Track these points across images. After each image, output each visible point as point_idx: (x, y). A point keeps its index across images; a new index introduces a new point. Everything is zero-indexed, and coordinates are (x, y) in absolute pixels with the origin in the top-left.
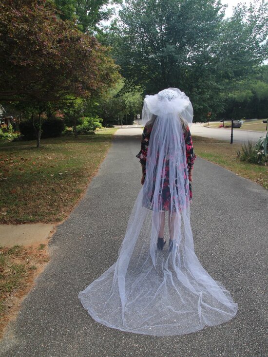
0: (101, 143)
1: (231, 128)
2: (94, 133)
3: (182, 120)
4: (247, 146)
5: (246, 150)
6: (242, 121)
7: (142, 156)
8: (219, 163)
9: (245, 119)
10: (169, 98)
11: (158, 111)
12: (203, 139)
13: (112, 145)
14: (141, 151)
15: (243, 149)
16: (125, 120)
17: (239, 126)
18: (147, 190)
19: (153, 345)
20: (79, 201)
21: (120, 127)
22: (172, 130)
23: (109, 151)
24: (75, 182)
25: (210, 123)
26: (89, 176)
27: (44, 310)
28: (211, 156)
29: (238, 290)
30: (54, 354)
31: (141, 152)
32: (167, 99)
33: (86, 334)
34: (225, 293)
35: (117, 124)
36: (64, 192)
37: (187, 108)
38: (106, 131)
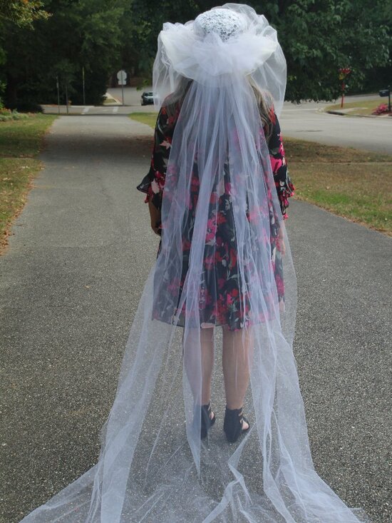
3: (257, 93)
7: (155, 187)
8: (369, 221)
10: (223, 33)
11: (195, 67)
12: (322, 151)
13: (45, 167)
16: (79, 88)
18: (166, 276)
21: (63, 109)
23: (34, 184)
25: (347, 100)
28: (346, 200)
32: (217, 36)
35: (54, 103)
37: (271, 60)
38: (19, 124)
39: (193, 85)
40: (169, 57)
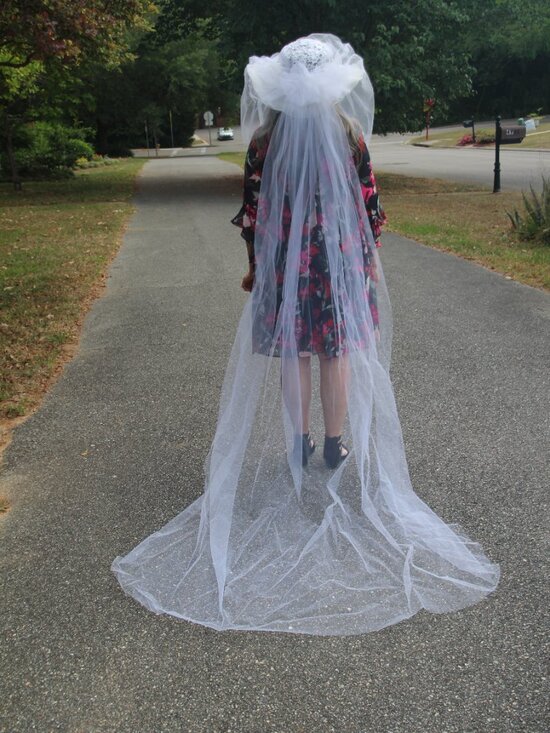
0: (100, 205)
1: (494, 147)
2: (72, 174)
4: (539, 195)
5: (538, 205)
6: (531, 123)
7: (246, 221)
8: (457, 250)
9: (540, 114)
10: (309, 63)
11: (282, 99)
12: (409, 183)
13: (137, 209)
14: (244, 206)
15: (526, 203)
16: (167, 131)
17: (517, 138)
19: (300, 660)
20: (64, 365)
21: (152, 152)
22: (322, 148)
23: (128, 227)
24: (41, 316)
25: (432, 132)
26: (81, 299)
27: (18, 613)
28: (435, 230)
29: (502, 540)
30: (62, 697)
31: (243, 211)
32: (303, 66)
33: (135, 650)
34: (469, 547)
35: (143, 146)
36: (13, 341)
37: (358, 88)
38: (110, 170)
39: (281, 118)
40: (257, 90)
